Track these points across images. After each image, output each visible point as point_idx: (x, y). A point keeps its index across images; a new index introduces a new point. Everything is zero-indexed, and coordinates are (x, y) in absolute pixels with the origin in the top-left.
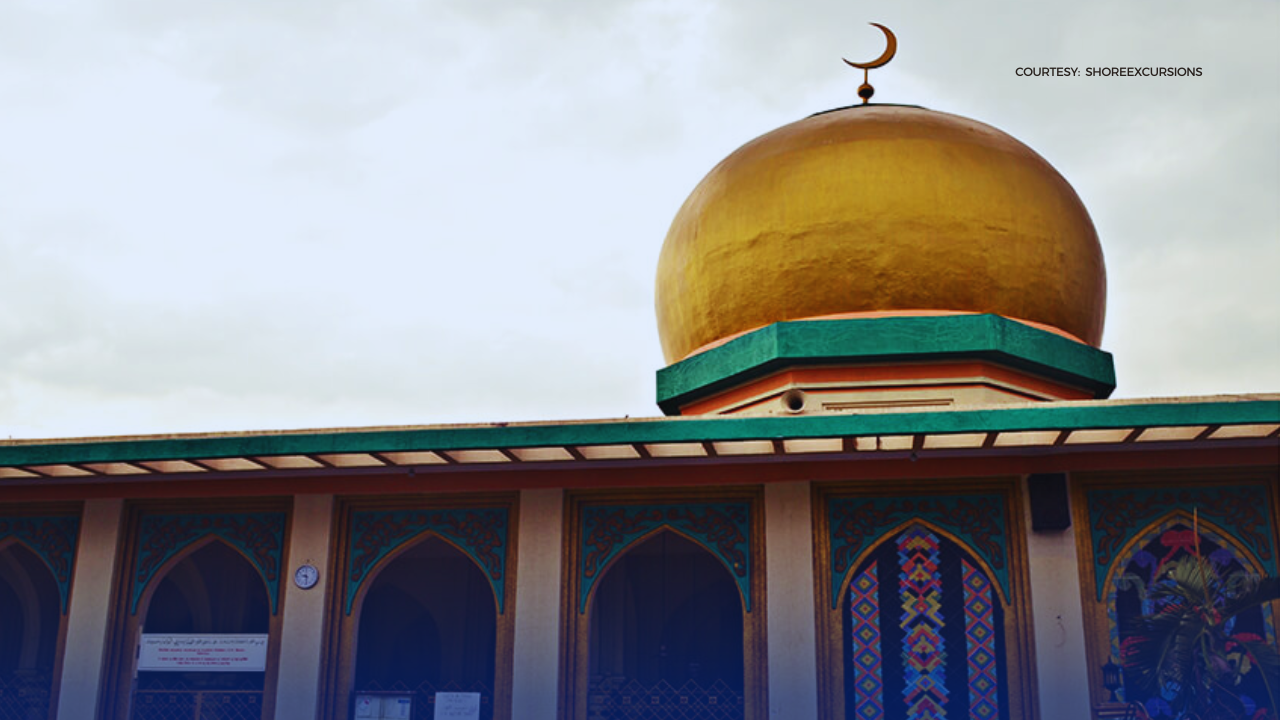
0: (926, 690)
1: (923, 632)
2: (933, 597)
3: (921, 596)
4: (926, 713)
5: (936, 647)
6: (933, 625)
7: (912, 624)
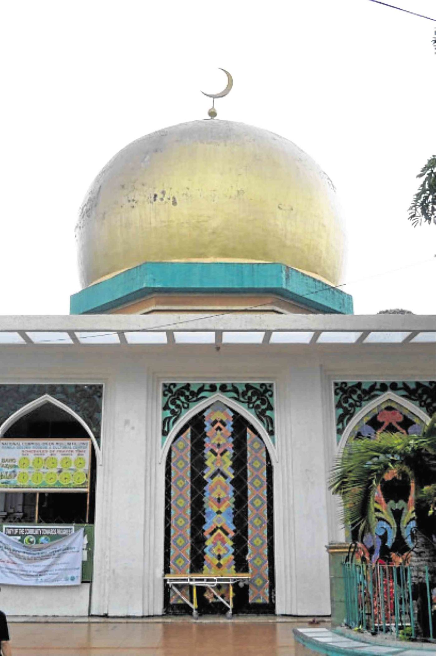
0: (219, 526)
1: (219, 482)
2: (228, 456)
3: (219, 455)
4: (219, 543)
5: (228, 494)
6: (225, 477)
7: (212, 477)
